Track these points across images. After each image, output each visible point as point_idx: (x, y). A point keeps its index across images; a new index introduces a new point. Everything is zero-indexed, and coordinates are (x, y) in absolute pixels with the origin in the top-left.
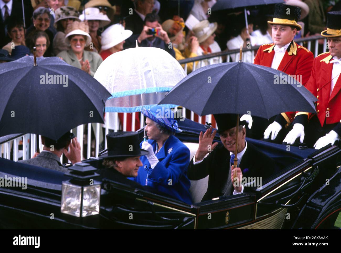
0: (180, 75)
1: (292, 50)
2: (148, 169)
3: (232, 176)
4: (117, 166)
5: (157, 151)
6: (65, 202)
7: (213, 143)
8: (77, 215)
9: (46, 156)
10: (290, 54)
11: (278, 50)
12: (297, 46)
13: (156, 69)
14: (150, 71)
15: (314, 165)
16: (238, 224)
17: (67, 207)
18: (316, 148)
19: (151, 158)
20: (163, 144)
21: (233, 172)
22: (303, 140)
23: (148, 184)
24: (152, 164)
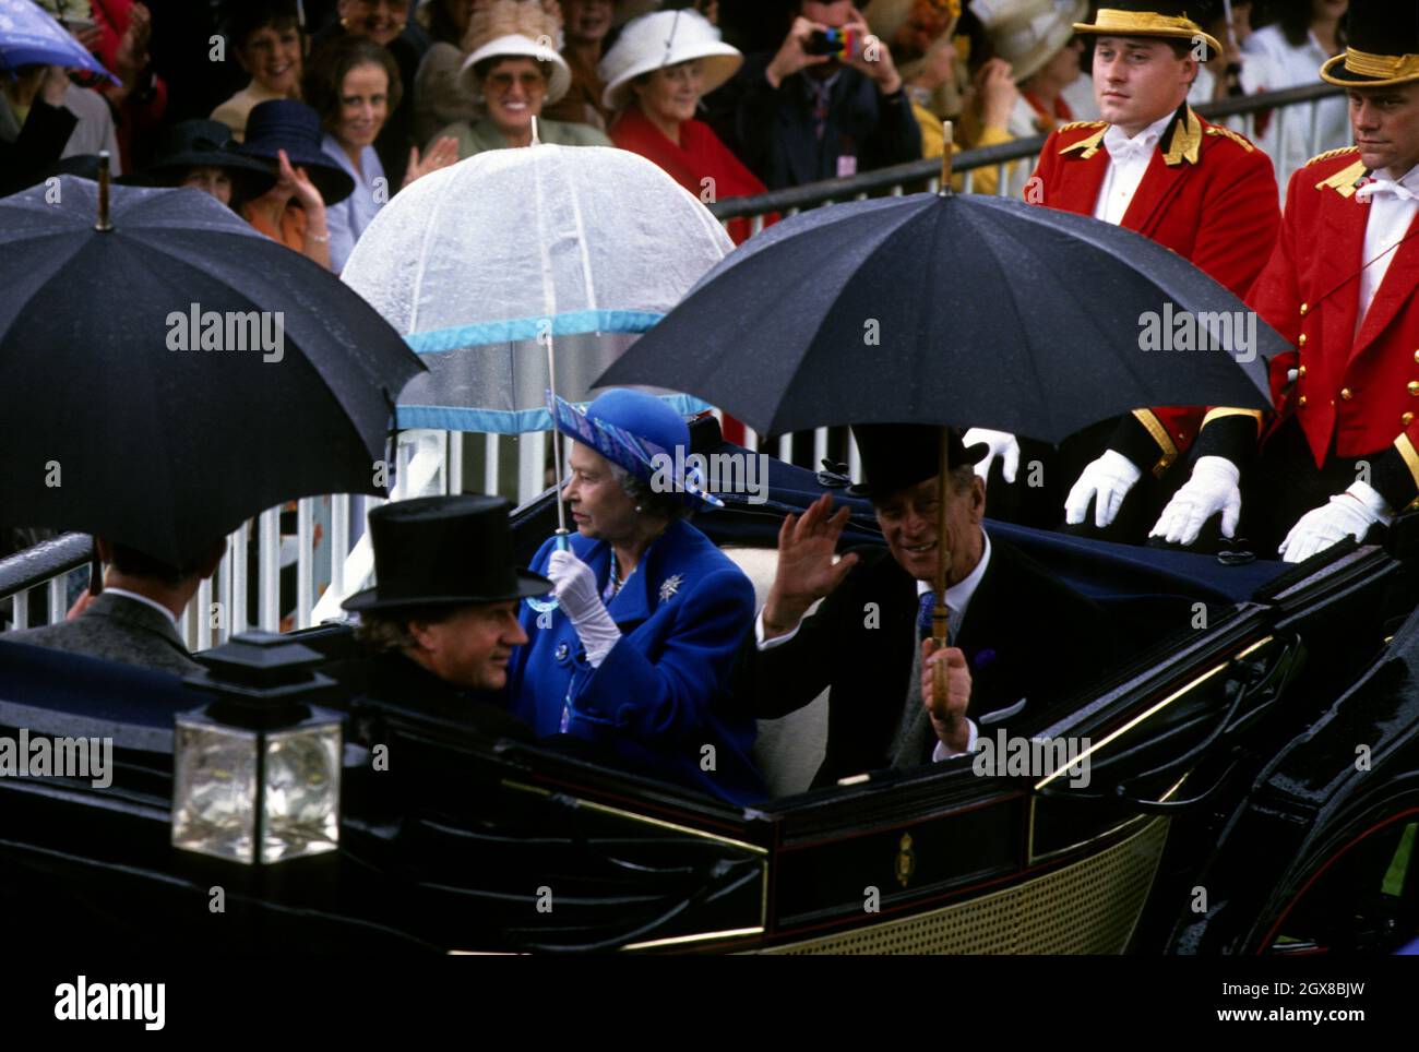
1: (1183, 143)
2: (575, 663)
3: (926, 684)
4: (417, 645)
5: (611, 585)
6: (188, 803)
8: (242, 856)
9: (120, 615)
10: (1171, 159)
11: (1119, 146)
12: (1204, 127)
13: (602, 236)
14: (575, 241)
15: (1284, 628)
16: (953, 884)
17: (197, 822)
18: (1288, 558)
19: (585, 623)
20: (639, 558)
21: (930, 667)
22: (1235, 523)
23: (571, 727)
24: (592, 646)
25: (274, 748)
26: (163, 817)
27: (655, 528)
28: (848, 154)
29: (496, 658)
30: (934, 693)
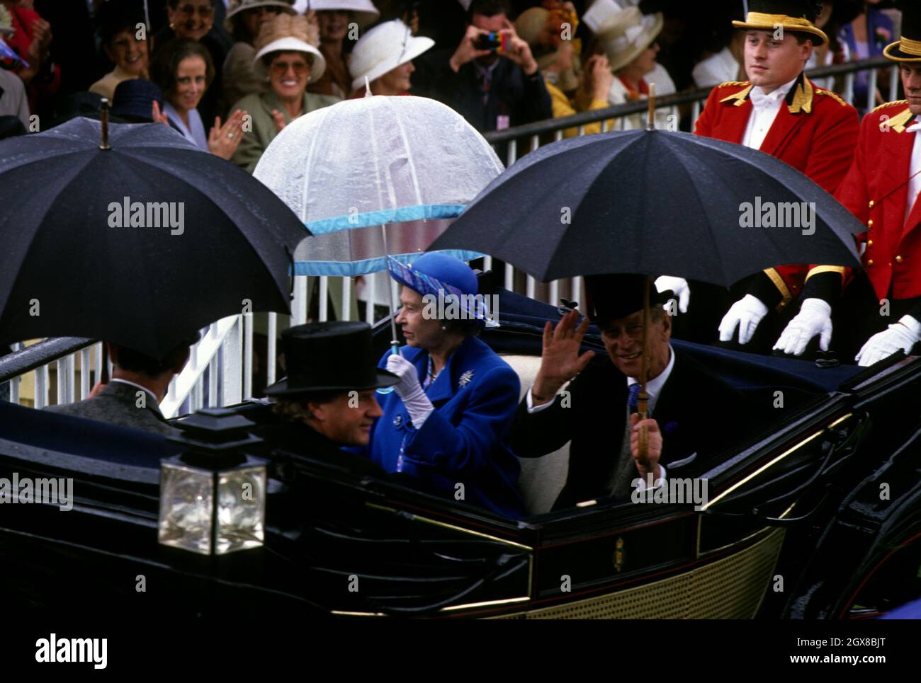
0: (488, 170)
1: (800, 100)
2: (406, 427)
3: (634, 442)
4: (313, 417)
5: (429, 378)
6: (169, 516)
7: (581, 353)
8: (203, 549)
9: (121, 395)
10: (793, 109)
11: (760, 99)
12: (814, 88)
13: (421, 156)
14: (406, 160)
15: (859, 408)
16: (649, 570)
17: (174, 528)
18: (861, 364)
19: (411, 400)
20: (446, 359)
21: (637, 431)
22: (829, 342)
23: (404, 468)
24: (415, 415)
25: (223, 481)
26: (152, 525)
27: (455, 341)
28: (503, 114)
29: (363, 425)
30: (638, 448)
